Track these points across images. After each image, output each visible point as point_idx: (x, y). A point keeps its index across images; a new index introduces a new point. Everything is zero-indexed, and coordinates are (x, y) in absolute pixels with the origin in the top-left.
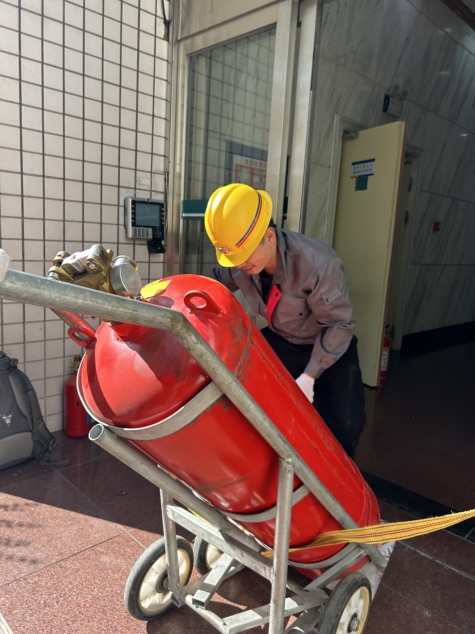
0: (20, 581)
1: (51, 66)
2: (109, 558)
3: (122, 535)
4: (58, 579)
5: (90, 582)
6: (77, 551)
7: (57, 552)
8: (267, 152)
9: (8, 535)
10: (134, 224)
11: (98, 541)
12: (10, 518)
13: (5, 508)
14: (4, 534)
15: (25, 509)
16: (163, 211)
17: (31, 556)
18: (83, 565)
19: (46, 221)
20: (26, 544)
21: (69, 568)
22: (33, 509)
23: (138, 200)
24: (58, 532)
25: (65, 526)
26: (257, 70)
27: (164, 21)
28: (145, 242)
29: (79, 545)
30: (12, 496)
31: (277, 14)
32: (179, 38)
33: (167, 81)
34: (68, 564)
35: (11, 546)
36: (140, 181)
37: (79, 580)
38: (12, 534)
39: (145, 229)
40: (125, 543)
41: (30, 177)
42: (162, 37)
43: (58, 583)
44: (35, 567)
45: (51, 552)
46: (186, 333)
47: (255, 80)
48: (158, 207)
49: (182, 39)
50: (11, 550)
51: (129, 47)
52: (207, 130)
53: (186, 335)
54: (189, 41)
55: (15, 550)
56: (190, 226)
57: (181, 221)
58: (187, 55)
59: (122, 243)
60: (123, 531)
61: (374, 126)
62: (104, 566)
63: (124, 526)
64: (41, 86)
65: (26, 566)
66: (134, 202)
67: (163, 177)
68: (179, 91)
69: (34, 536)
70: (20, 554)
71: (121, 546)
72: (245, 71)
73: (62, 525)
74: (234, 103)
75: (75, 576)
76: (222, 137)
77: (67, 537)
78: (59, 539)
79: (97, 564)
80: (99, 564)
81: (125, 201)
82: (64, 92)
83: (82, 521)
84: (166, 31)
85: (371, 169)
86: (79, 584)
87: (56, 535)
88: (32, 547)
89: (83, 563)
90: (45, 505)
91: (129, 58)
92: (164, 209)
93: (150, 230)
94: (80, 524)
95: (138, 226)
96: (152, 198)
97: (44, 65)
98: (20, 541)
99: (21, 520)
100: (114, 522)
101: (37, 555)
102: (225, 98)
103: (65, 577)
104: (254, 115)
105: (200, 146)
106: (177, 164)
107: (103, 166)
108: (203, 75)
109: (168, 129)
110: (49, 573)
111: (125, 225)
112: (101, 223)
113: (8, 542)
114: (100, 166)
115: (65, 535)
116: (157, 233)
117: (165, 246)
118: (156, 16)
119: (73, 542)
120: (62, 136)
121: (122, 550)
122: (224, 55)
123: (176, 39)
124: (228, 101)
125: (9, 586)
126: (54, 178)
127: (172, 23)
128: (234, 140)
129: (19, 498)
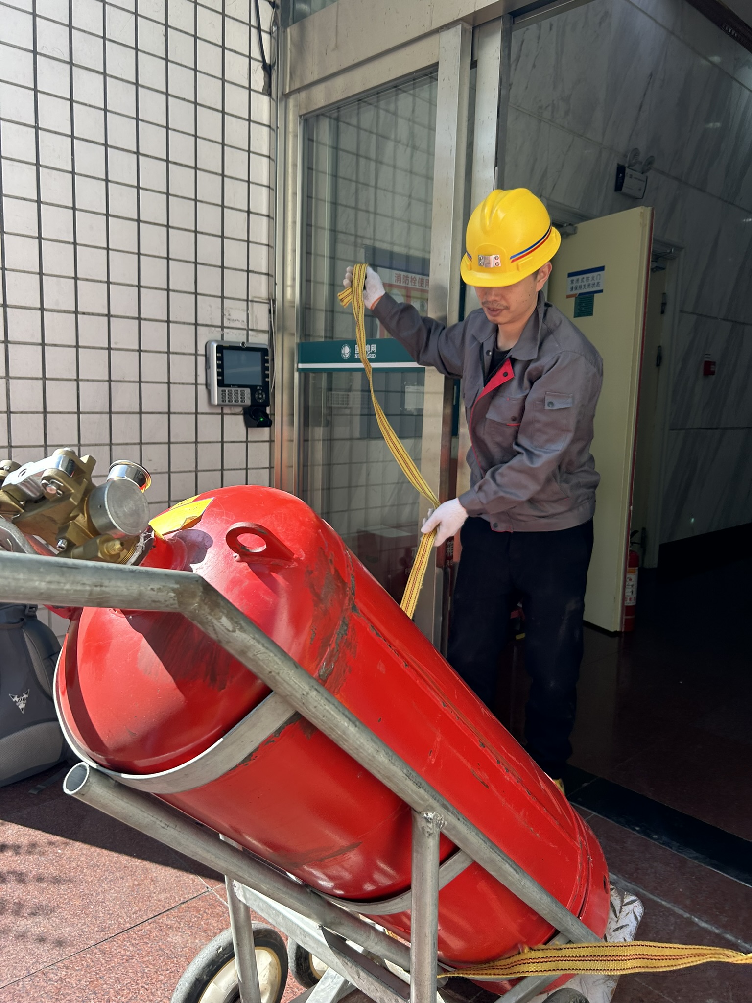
0: (37, 976)
1: (86, 140)
2: (181, 936)
3: (203, 895)
4: (97, 974)
5: (150, 979)
6: (130, 923)
7: (97, 925)
8: (429, 260)
9: (19, 897)
10: (221, 384)
11: (163, 906)
12: (22, 868)
13: (15, 850)
14: (12, 895)
15: (48, 851)
16: (267, 361)
17: (55, 934)
18: (138, 949)
19: (80, 383)
20: (47, 913)
21: (116, 954)
22: (59, 851)
23: (227, 345)
24: (99, 890)
25: (111, 881)
26: (412, 135)
27: (263, 65)
28: (239, 410)
29: (133, 914)
30: (27, 829)
31: (439, 48)
32: (288, 91)
33: (269, 157)
34: (115, 947)
35: (23, 916)
36: (229, 315)
37: (131, 975)
38: (25, 896)
39: (239, 389)
40: (208, 910)
41: (55, 314)
42: (261, 91)
43: (97, 980)
44: (61, 952)
45: (88, 926)
46: (211, 615)
47: (409, 150)
48: (259, 354)
49: (291, 93)
50: (22, 922)
51: (209, 108)
52: (334, 231)
53: (210, 617)
54: (303, 94)
55: (30, 922)
56: (311, 381)
57: (296, 375)
58: (300, 116)
59: (202, 414)
60: (206, 888)
61: (602, 214)
62: (173, 950)
63: (207, 880)
64: (70, 172)
65: (46, 951)
66: (220, 349)
67: (265, 307)
68: (288, 172)
69: (60, 897)
70: (37, 930)
71: (201, 915)
72: (393, 136)
73: (106, 878)
74: (376, 187)
75: (125, 968)
76: (359, 241)
77: (114, 900)
78: (101, 904)
79: (162, 947)
80: (165, 947)
81: (207, 346)
82: (107, 181)
83: (139, 871)
84: (267, 80)
85: (598, 283)
86: (132, 983)
87: (96, 897)
88: (56, 917)
89: (140, 946)
90: (80, 843)
91: (209, 124)
92: (269, 358)
93: (247, 391)
94: (135, 877)
95: (228, 386)
96: (250, 341)
97: (75, 140)
98: (38, 906)
99: (40, 871)
100: (191, 873)
101: (66, 931)
102: (362, 180)
103: (109, 970)
104: (409, 204)
105: (324, 256)
106: (287, 286)
107: (171, 293)
108: (326, 145)
109: (272, 232)
110: (83, 962)
111: (207, 385)
112: (169, 383)
113: (19, 909)
114: (166, 292)
115: (111, 897)
116: (258, 396)
117: (271, 414)
118: (250, 57)
119: (124, 909)
120: (104, 248)
121: (202, 923)
122: (358, 113)
123: (282, 93)
124: (366, 185)
125: (18, 985)
126: (93, 314)
127: (276, 67)
128: (378, 245)
129: (38, 832)
